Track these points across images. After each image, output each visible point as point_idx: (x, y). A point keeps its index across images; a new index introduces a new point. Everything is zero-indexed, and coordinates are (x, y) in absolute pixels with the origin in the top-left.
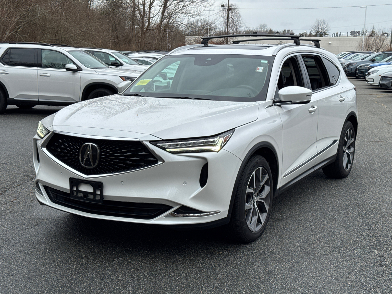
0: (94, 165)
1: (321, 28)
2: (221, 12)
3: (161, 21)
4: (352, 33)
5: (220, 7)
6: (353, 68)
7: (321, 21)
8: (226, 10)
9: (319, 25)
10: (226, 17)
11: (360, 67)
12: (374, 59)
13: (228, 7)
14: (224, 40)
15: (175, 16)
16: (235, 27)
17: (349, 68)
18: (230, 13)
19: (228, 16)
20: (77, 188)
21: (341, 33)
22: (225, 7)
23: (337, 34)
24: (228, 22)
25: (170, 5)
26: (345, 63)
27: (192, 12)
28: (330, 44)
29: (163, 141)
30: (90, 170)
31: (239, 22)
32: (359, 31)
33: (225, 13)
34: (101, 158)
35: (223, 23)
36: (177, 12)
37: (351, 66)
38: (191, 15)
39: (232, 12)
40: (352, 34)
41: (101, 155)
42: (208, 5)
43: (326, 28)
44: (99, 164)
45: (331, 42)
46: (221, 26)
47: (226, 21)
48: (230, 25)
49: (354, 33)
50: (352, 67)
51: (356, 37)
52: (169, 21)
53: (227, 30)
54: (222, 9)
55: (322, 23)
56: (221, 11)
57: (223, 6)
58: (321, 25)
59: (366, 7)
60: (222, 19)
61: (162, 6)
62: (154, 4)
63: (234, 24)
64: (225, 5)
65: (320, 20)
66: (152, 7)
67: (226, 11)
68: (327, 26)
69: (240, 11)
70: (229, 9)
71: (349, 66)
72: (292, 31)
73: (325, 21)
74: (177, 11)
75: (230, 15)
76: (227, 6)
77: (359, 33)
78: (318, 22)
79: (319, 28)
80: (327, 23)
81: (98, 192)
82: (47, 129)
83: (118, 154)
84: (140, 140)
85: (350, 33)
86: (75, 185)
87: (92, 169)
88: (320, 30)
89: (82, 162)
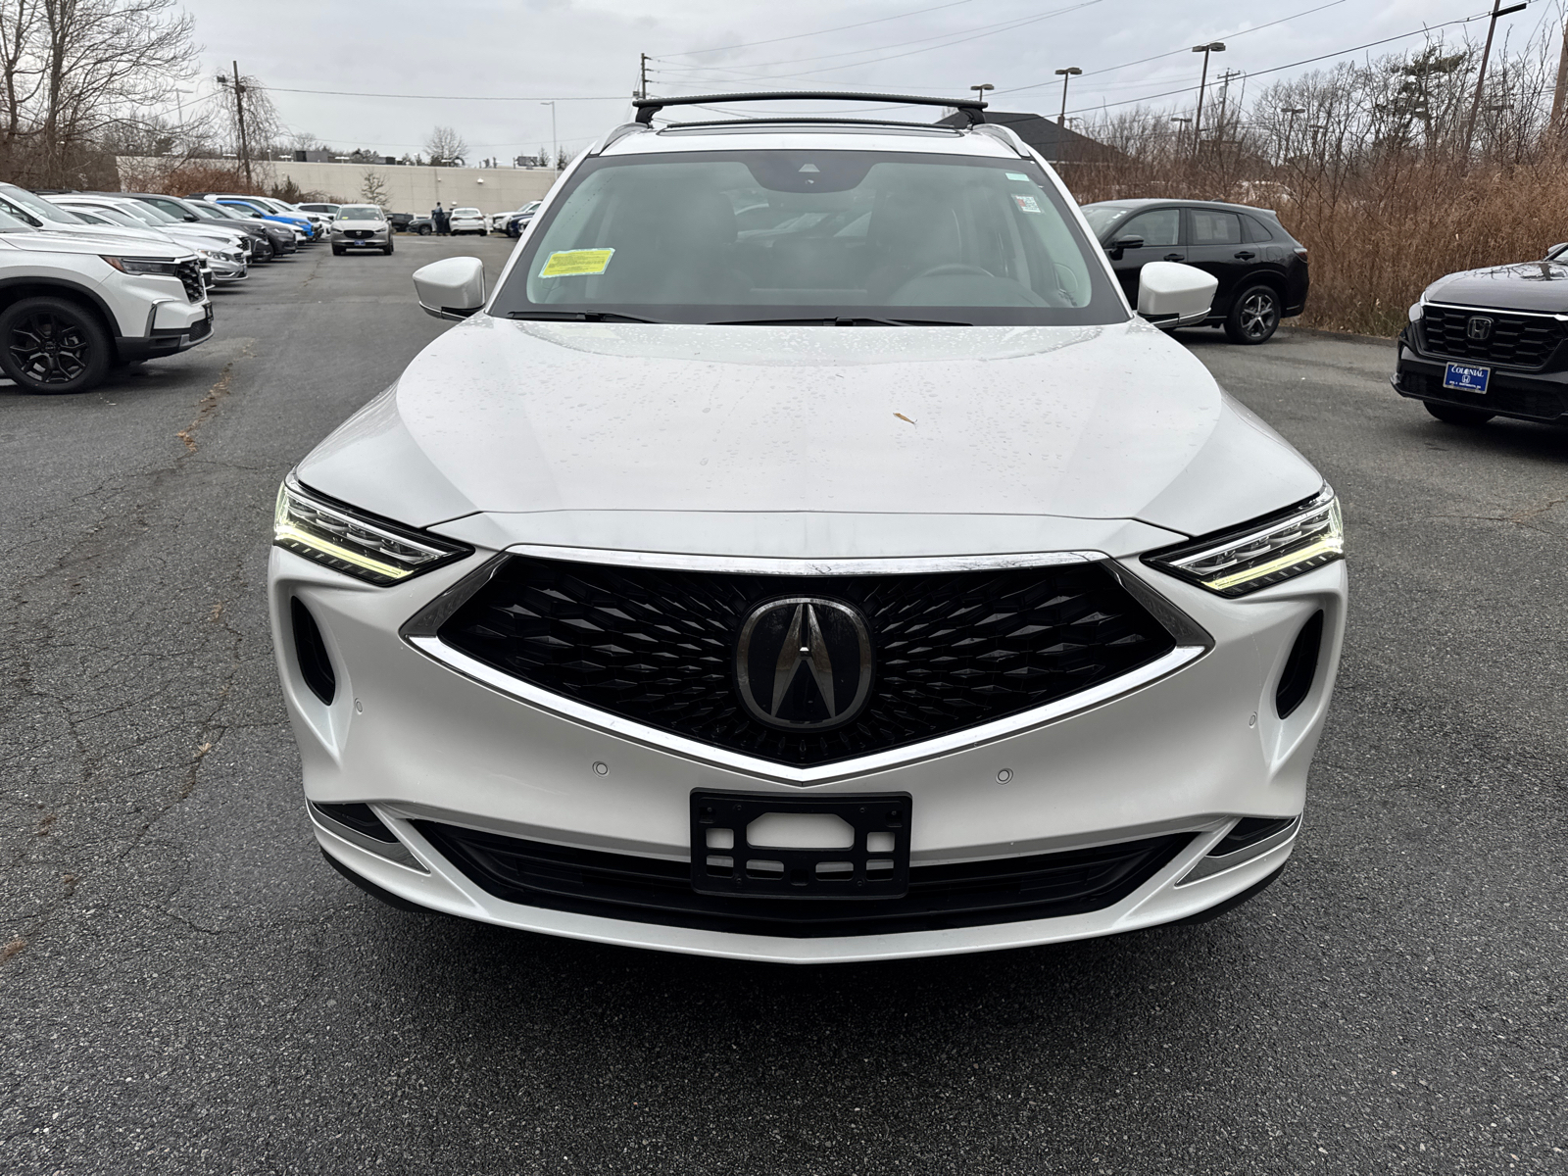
1: (447, 146)
2: (218, 95)
3: (53, 112)
4: (522, 161)
5: (215, 83)
7: (445, 132)
8: (233, 91)
9: (444, 140)
10: (236, 108)
13: (237, 82)
14: (239, 167)
15: (92, 99)
16: (264, 134)
18: (245, 99)
19: (240, 105)
20: (741, 838)
21: (494, 159)
22: (228, 84)
23: (487, 162)
24: (241, 120)
25: (70, 70)
27: (139, 89)
28: (480, 183)
29: (1194, 543)
31: (271, 122)
32: (534, 157)
33: (230, 98)
35: (228, 122)
36: (95, 90)
38: (138, 97)
39: (250, 98)
40: (521, 163)
42: (182, 73)
44: (871, 701)
45: (482, 179)
46: (225, 130)
47: (237, 117)
48: (248, 129)
49: (525, 162)
51: (533, 169)
52: (77, 113)
53: (241, 141)
54: (220, 86)
55: (449, 137)
56: (219, 91)
57: (222, 80)
58: (448, 141)
59: (553, 103)
60: (224, 111)
61: (44, 71)
62: (20, 65)
63: (259, 128)
64: (226, 77)
65: (442, 129)
66: (16, 72)
67: (231, 92)
68: (459, 144)
69: (268, 94)
70: (240, 89)
72: (375, 152)
73: (454, 132)
74: (94, 85)
75: (244, 105)
76: (234, 80)
77: (534, 160)
78: (441, 135)
79: (443, 147)
80: (458, 139)
81: (879, 844)
82: (423, 530)
83: (977, 640)
84: (1105, 556)
85: (518, 160)
86: (722, 825)
87: (832, 733)
88: (447, 152)
89: (765, 701)
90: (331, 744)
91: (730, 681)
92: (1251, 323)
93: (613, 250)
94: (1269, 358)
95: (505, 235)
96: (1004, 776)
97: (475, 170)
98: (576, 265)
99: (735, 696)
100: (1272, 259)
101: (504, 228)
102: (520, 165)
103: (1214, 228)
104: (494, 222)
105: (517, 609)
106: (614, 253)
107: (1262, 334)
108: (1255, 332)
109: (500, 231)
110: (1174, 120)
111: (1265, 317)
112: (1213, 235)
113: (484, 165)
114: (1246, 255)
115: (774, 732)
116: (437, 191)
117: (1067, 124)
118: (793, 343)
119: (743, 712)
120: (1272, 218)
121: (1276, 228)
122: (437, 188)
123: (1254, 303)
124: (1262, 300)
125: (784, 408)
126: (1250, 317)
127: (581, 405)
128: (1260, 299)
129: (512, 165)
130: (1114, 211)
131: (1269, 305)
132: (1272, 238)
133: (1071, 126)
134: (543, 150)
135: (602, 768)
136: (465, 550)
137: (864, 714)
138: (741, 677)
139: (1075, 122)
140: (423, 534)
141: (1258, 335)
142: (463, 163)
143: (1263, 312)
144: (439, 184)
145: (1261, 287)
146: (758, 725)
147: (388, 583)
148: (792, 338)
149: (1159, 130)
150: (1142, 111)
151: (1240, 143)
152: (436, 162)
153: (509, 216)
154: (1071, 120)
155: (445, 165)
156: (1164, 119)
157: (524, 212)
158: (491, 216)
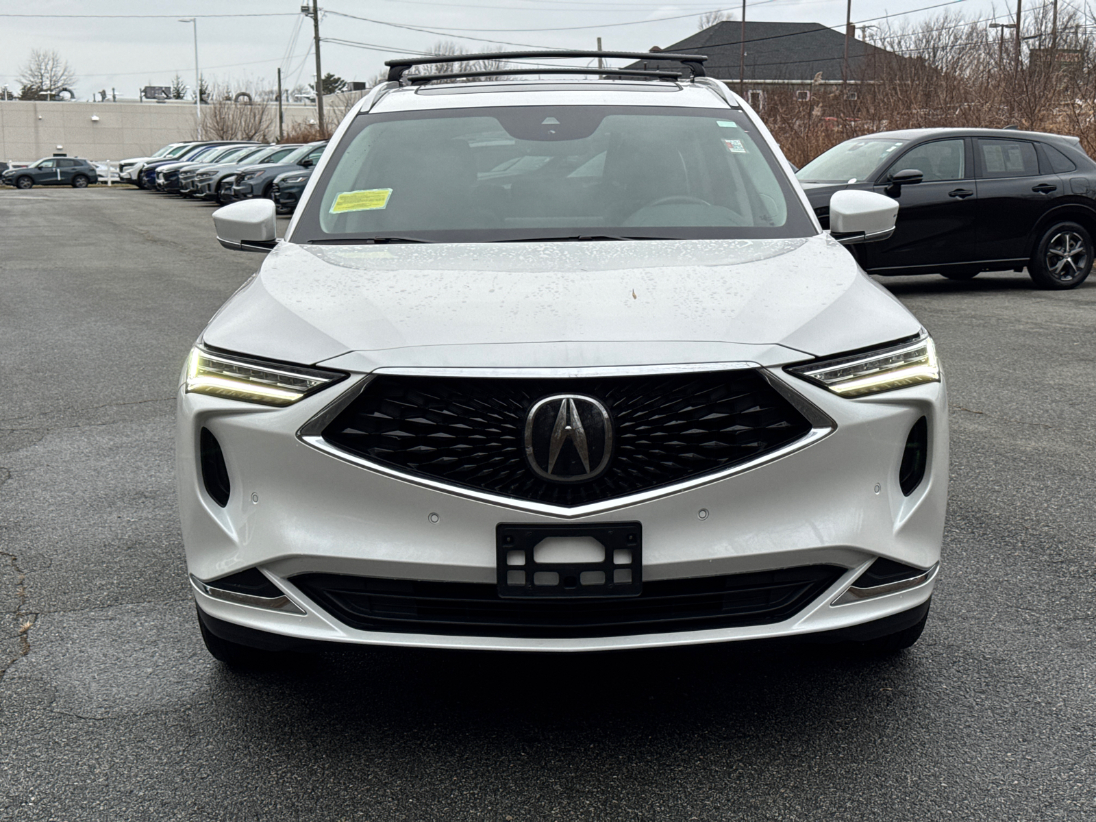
0: (592, 468)
1: (48, 75)
4: (149, 92)
6: (256, 185)
7: (45, 56)
9: (43, 67)
11: (284, 180)
12: (307, 159)
17: (245, 184)
20: (530, 558)
21: (113, 89)
23: (103, 94)
26: (218, 172)
28: (95, 121)
29: (818, 361)
30: (576, 487)
32: (166, 88)
34: (618, 441)
37: (249, 179)
40: (149, 95)
41: (618, 431)
43: (63, 78)
44: (614, 462)
45: (97, 116)
49: (155, 93)
50: (252, 182)
51: (164, 103)
55: (51, 63)
58: (49, 68)
59: (194, 20)
65: (42, 52)
68: (65, 70)
71: (243, 179)
73: (58, 56)
77: (166, 91)
78: (39, 59)
79: (42, 75)
80: (64, 63)
81: (621, 559)
82: (314, 366)
83: (679, 422)
84: (759, 366)
85: (144, 91)
86: (517, 549)
87: (587, 484)
88: (48, 82)
89: (543, 464)
90: (232, 532)
91: (521, 452)
92: (1060, 265)
93: (391, 190)
94: (1078, 303)
95: (136, 187)
96: (703, 514)
97: (87, 104)
98: (361, 203)
99: (524, 463)
100: (1078, 192)
101: (135, 177)
102: (147, 98)
103: (1007, 158)
104: (121, 170)
105: (377, 415)
106: (393, 192)
107: (1073, 277)
108: (1065, 275)
109: (130, 181)
110: (995, 26)
111: (1076, 258)
112: (1006, 167)
113: (99, 98)
114: (1045, 188)
115: (551, 485)
116: (37, 132)
117: (858, 35)
118: (547, 252)
119: (530, 473)
120: (1075, 145)
121: (1081, 156)
122: (36, 127)
123: (1061, 242)
124: (1070, 239)
125: (546, 288)
126: (1059, 258)
127: (402, 291)
128: (1067, 237)
129: (138, 98)
130: (888, 143)
131: (1079, 243)
132: (1075, 166)
133: (864, 37)
134: (178, 78)
135: (434, 518)
136: (343, 375)
137: (608, 472)
138: (528, 448)
139: (868, 31)
140: (314, 369)
141: (1069, 278)
142: (73, 96)
143: (1073, 252)
144: (40, 123)
145: (1067, 224)
146: (539, 481)
147: (286, 404)
148: (546, 249)
149: (975, 38)
150: (952, 16)
151: (1082, 51)
152: (30, 94)
153: (141, 162)
154: (863, 29)
155: (44, 98)
156: (981, 26)
157: (161, 158)
158: (117, 163)
